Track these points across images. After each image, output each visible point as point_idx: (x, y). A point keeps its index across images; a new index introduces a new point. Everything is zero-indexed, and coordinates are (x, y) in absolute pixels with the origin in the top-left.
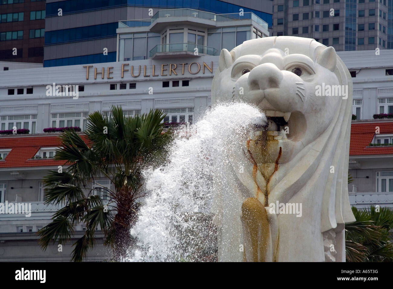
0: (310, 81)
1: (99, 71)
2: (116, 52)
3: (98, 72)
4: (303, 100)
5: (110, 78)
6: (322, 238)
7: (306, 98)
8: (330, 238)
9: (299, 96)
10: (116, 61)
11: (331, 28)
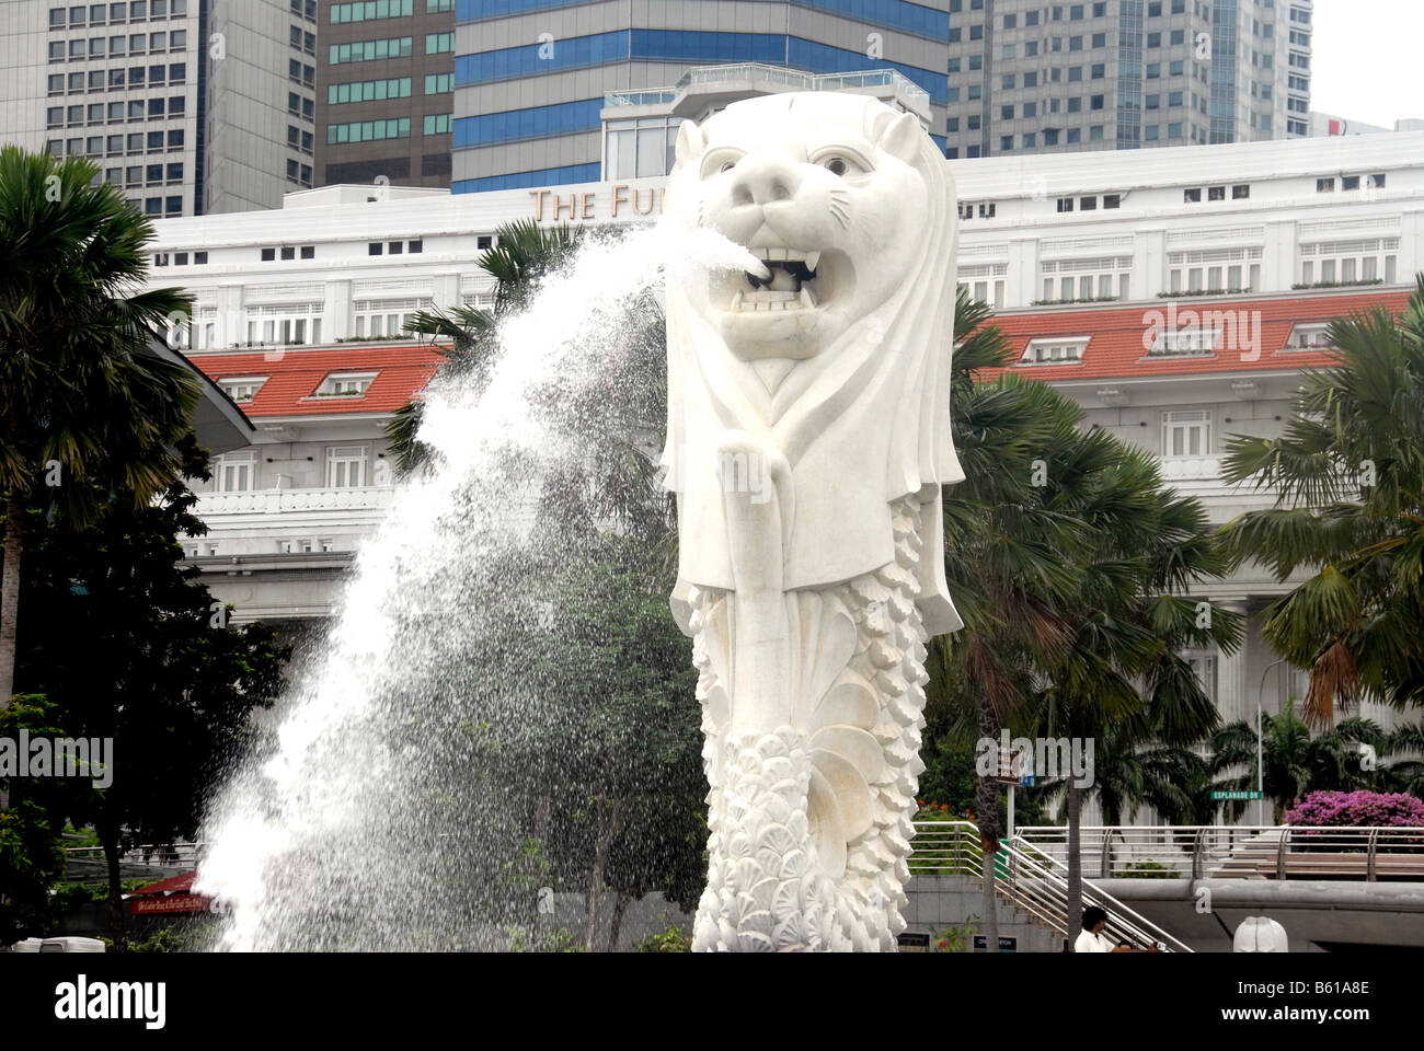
0: (861, 185)
1: (565, 201)
2: (600, 163)
3: (561, 204)
4: (846, 225)
5: (589, 218)
6: (890, 512)
7: (853, 222)
8: (907, 513)
9: (836, 215)
10: (599, 180)
11: (1086, 104)
